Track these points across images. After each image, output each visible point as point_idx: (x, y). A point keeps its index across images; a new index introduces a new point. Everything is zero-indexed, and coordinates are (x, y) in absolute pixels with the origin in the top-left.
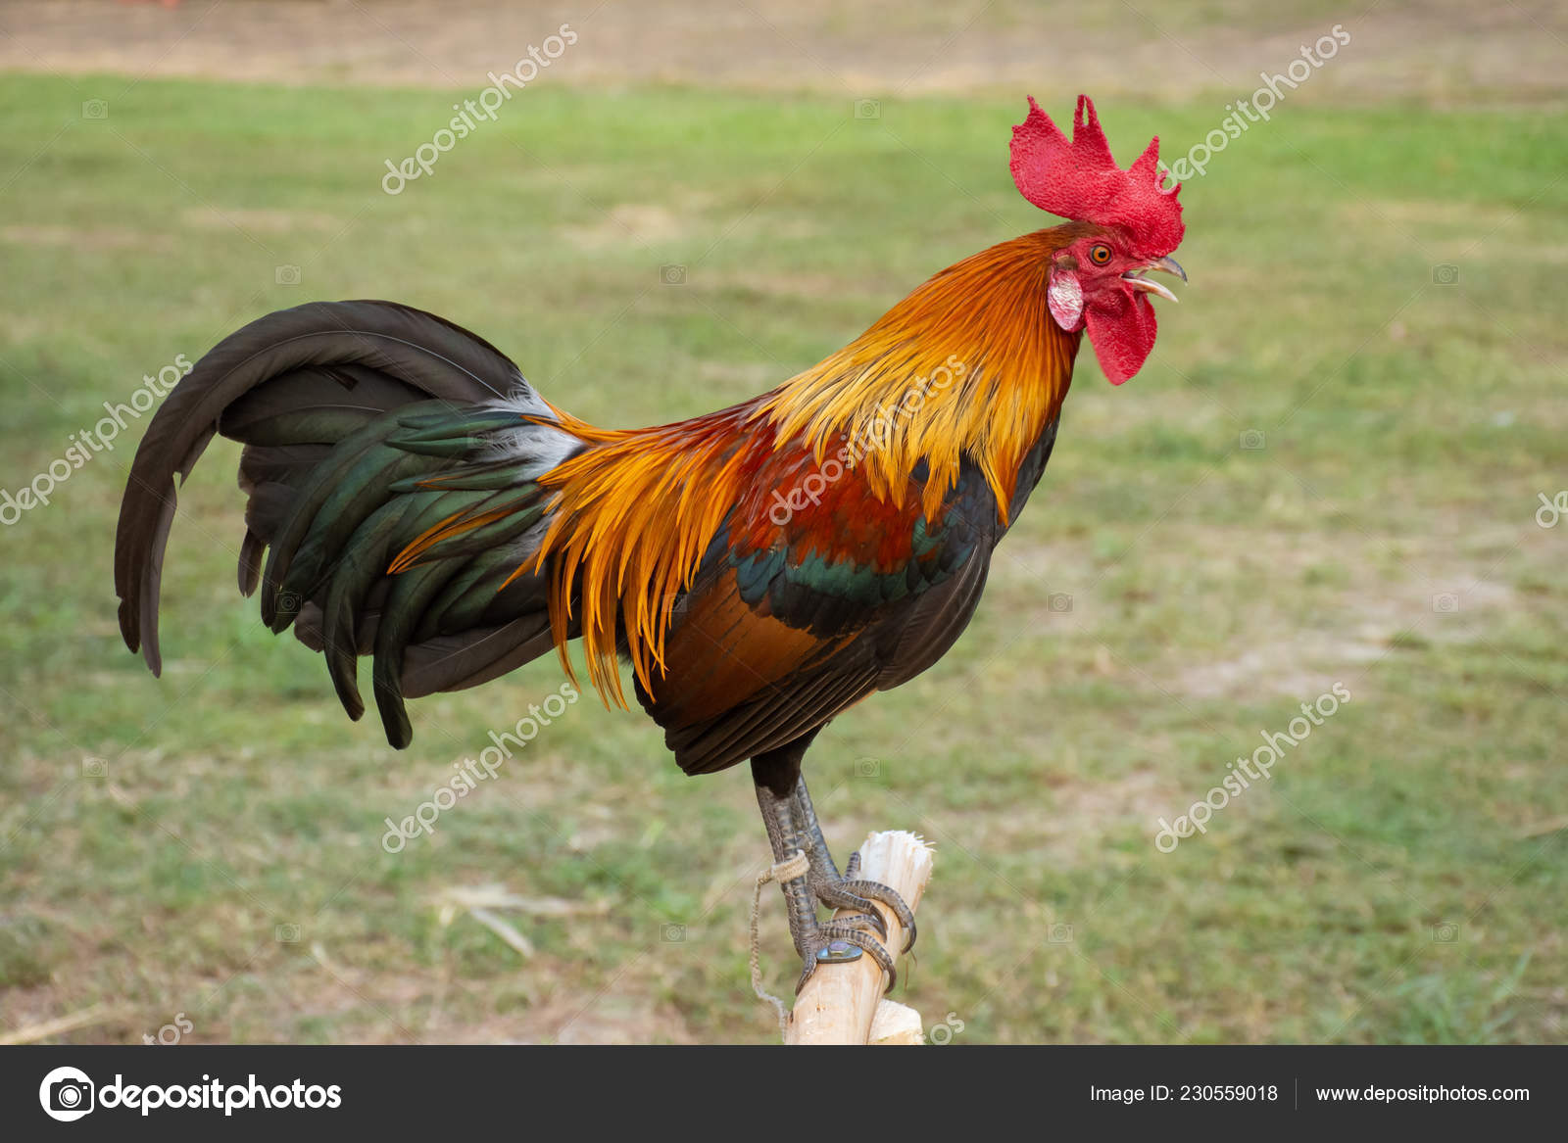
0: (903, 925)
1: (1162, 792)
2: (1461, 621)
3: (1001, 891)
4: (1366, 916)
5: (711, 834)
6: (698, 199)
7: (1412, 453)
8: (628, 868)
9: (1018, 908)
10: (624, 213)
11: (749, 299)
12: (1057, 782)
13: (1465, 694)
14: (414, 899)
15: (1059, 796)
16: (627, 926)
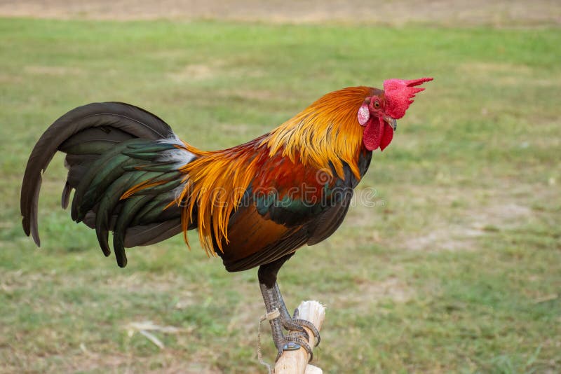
0: (315, 336)
1: (400, 286)
2: (511, 221)
3: (340, 323)
4: (478, 333)
5: (230, 302)
6: (219, 62)
7: (491, 158)
8: (199, 315)
9: (347, 330)
10: (191, 68)
11: (239, 100)
12: (360, 282)
13: (513, 248)
14: (119, 327)
15: (361, 287)
16: (199, 337)
